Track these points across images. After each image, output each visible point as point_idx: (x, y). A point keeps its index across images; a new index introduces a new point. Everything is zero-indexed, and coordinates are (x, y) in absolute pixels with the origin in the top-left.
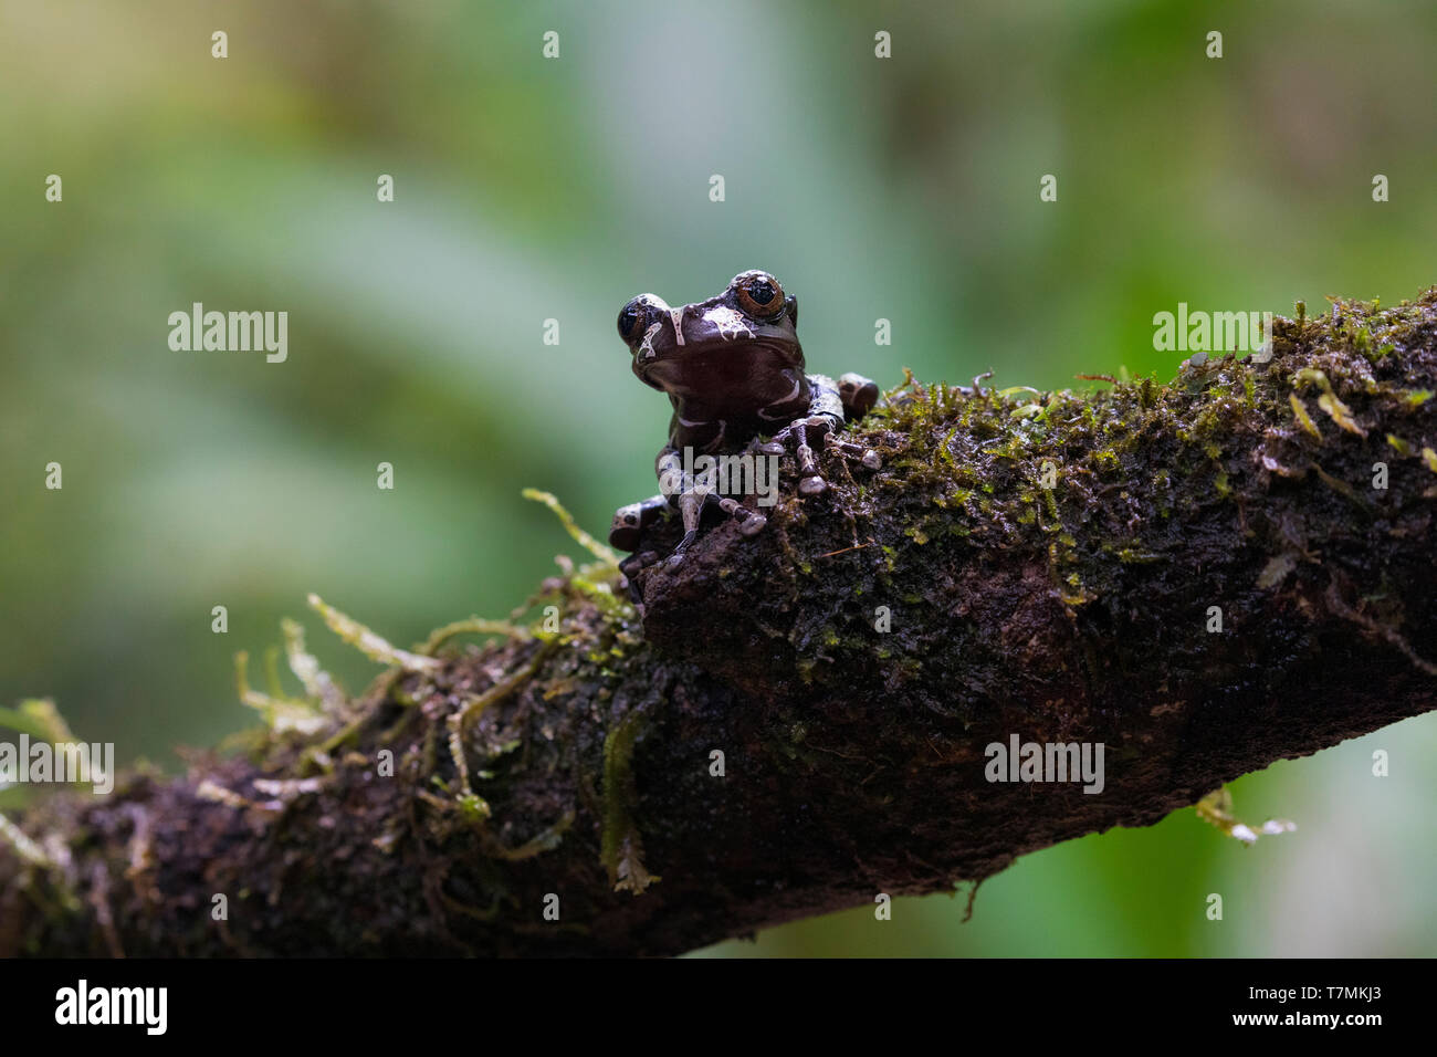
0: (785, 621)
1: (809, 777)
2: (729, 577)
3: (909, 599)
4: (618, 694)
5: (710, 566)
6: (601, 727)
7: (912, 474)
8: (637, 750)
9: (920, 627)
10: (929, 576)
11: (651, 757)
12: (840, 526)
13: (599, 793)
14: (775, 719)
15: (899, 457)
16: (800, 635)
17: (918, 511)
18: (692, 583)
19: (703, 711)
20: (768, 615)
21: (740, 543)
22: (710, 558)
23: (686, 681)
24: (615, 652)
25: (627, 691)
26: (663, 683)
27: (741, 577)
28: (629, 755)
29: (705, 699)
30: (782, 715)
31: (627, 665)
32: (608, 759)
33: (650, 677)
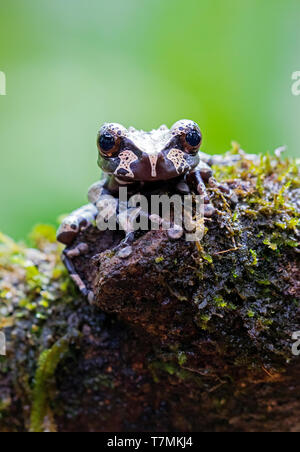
0: (189, 291)
1: (176, 386)
2: (161, 263)
3: (262, 282)
4: (45, 328)
5: (149, 255)
6: (34, 348)
7: (261, 208)
8: (59, 366)
9: (268, 299)
10: (272, 269)
11: (65, 368)
12: (224, 236)
13: (32, 388)
15: (250, 196)
16: (201, 301)
17: (269, 231)
18: (138, 264)
19: (104, 342)
20: (179, 287)
21: (166, 242)
22: (149, 249)
23: (92, 323)
24: (43, 303)
25: (51, 328)
26: (76, 324)
27: (167, 263)
28: (55, 366)
29: (106, 335)
30: (172, 347)
31: (50, 311)
32: (41, 368)
33: (66, 319)
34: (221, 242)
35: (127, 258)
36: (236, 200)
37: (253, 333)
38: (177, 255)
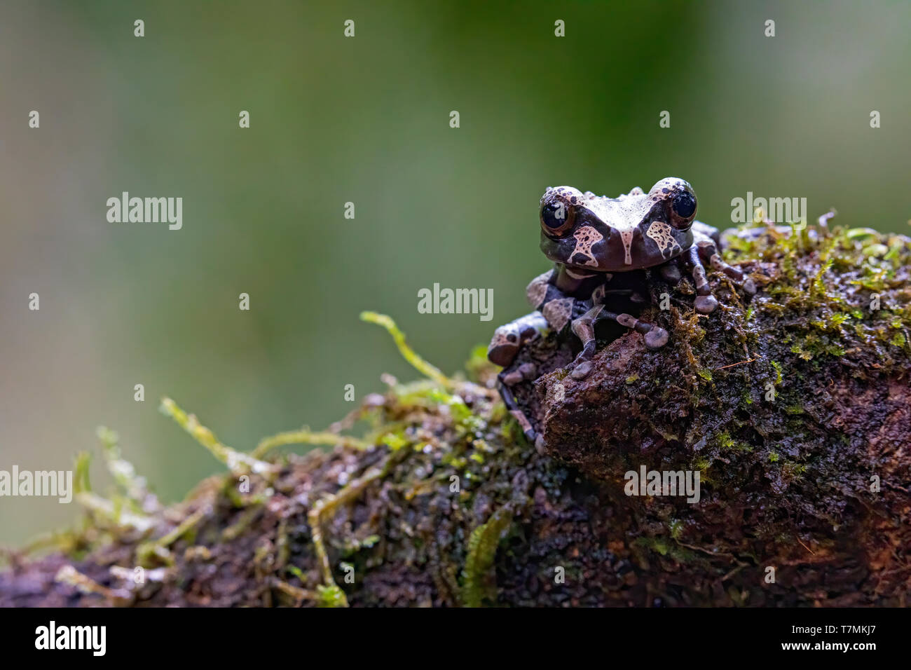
0: (681, 426)
1: (672, 573)
2: (634, 384)
3: (792, 410)
4: (479, 495)
5: (616, 373)
6: (463, 525)
7: (789, 300)
8: (500, 550)
9: (801, 435)
10: (808, 391)
11: (510, 553)
12: (731, 342)
13: (460, 585)
14: (654, 518)
15: (774, 284)
16: (697, 438)
17: (800, 332)
18: (600, 386)
19: (565, 511)
20: (664, 420)
21: (643, 353)
22: (617, 364)
23: (547, 484)
24: (475, 457)
25: (488, 494)
26: (525, 487)
27: (644, 384)
28: (493, 549)
29: (568, 500)
30: (661, 513)
31: (486, 469)
32: (473, 554)
33: (510, 480)
34: (728, 351)
35: (583, 379)
36: (753, 289)
37: (779, 486)
38: (659, 373)
